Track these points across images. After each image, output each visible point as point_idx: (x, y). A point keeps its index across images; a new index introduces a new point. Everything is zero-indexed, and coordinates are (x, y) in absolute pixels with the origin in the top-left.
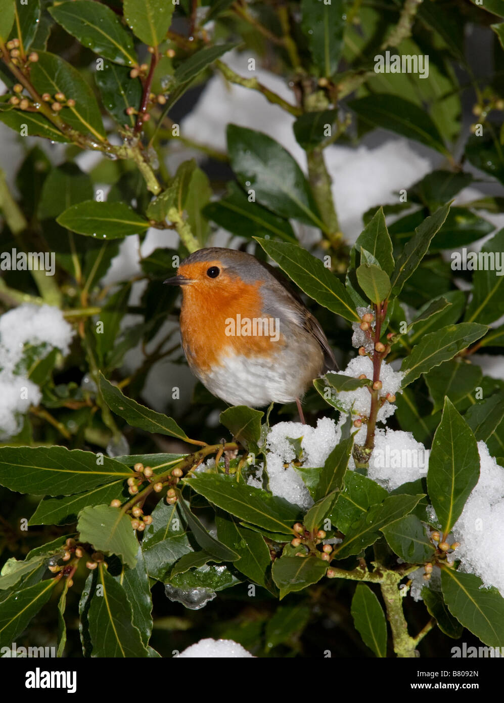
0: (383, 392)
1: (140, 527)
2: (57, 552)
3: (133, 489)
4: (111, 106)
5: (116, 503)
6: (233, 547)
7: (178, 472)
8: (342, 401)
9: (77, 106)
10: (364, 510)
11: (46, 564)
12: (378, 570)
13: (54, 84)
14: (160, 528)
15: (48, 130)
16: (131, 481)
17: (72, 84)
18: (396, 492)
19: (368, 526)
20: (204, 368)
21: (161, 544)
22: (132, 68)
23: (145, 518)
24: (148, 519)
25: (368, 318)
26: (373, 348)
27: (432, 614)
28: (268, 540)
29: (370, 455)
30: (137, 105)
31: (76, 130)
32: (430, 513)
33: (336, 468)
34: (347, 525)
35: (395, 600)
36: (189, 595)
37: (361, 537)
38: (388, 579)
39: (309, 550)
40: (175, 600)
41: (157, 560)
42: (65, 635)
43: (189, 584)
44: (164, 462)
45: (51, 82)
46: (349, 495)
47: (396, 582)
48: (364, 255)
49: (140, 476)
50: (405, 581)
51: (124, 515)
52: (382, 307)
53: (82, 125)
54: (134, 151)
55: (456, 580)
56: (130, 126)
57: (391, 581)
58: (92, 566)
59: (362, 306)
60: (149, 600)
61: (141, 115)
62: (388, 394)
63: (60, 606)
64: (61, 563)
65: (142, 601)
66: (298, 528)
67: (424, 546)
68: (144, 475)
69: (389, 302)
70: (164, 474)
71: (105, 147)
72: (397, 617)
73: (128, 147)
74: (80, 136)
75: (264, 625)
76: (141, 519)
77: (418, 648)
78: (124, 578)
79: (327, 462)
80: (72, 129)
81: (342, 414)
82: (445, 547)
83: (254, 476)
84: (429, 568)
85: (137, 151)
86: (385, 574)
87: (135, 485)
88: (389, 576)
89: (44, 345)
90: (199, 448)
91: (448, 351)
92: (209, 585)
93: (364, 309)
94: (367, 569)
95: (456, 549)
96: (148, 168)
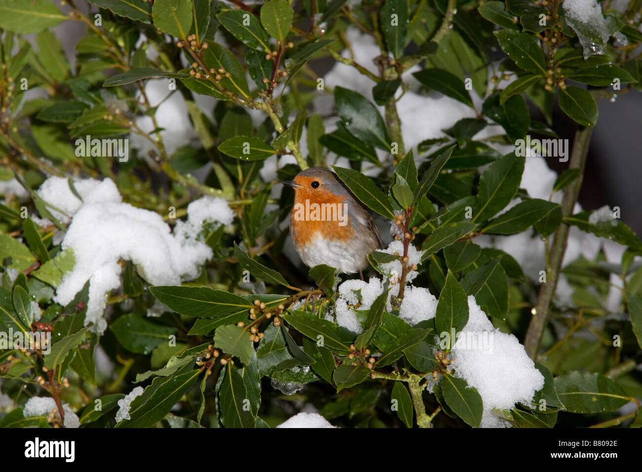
0: (410, 264)
1: (256, 340)
2: (202, 353)
3: (253, 316)
4: (254, 77)
5: (241, 324)
6: (312, 356)
7: (281, 307)
8: (384, 268)
9: (233, 76)
10: (395, 337)
11: (195, 360)
12: (407, 373)
13: (219, 62)
14: (269, 340)
15: (214, 91)
16: (252, 311)
17: (230, 63)
18: (416, 326)
19: (397, 347)
20: (301, 244)
21: (270, 354)
22: (267, 54)
23: (259, 334)
24: (261, 335)
25: (401, 217)
26: (403, 236)
27: (439, 402)
28: (334, 354)
29: (401, 302)
30: (270, 77)
31: (231, 92)
32: (437, 340)
33: (377, 311)
34: (384, 346)
35: (417, 392)
36: (285, 386)
37: (393, 354)
38: (413, 380)
39: (360, 361)
40: (277, 388)
41: (267, 364)
42: (204, 405)
43: (286, 379)
44: (274, 300)
45: (217, 61)
46: (386, 328)
47: (418, 381)
48: (398, 178)
49: (257, 308)
50: (423, 381)
51: (245, 332)
52: (409, 211)
53: (235, 88)
54: (267, 106)
55: (452, 383)
56: (265, 90)
57: (415, 380)
58: (223, 362)
59: (398, 209)
60: (259, 385)
61: (272, 83)
62: (413, 265)
63: (202, 386)
64: (204, 360)
65: (255, 386)
66: (352, 347)
67: (432, 361)
68: (260, 307)
69: (414, 207)
70: (272, 308)
71: (249, 103)
72: (418, 403)
73: (263, 103)
74: (233, 95)
75: (350, 401)
76: (257, 334)
77: (432, 422)
78: (245, 371)
79: (372, 307)
80: (229, 91)
81: (384, 276)
82: (445, 362)
83: (330, 313)
84: (435, 374)
85: (269, 106)
86: (411, 376)
87: (255, 313)
88: (413, 378)
89: (216, 222)
90: (296, 292)
91: (450, 239)
92: (299, 381)
93: (398, 211)
94: (399, 373)
95: (452, 363)
96: (275, 117)
